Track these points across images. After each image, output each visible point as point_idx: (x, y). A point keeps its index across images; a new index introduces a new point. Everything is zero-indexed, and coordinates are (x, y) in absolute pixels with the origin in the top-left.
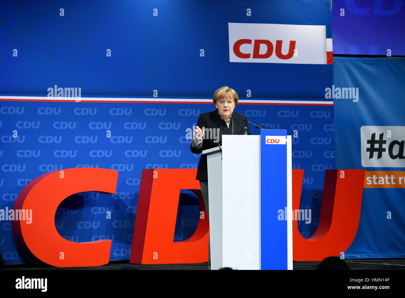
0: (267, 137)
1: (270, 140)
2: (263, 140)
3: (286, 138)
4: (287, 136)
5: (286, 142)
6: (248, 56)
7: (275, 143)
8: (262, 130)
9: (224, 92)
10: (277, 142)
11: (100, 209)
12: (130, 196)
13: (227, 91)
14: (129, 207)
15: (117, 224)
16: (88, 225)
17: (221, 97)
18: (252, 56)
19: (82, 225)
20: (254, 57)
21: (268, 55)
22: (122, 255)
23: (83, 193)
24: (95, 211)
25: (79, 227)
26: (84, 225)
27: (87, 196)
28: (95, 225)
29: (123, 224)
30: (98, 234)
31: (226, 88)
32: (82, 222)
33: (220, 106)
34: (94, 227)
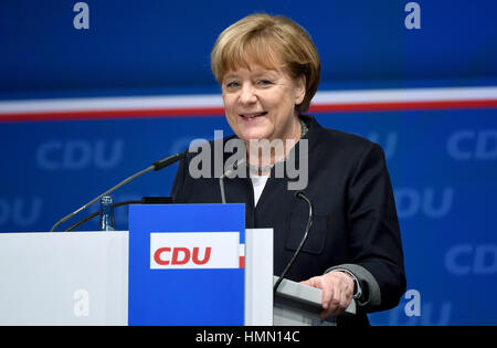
0: (158, 240)
1: (169, 250)
2: (139, 253)
3: (242, 240)
4: (248, 231)
5: (242, 260)
7: (191, 265)
8: (138, 211)
9: (238, 43)
10: (201, 257)
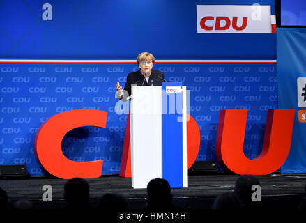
6: (211, 28)
11: (100, 138)
12: (123, 129)
13: (147, 55)
14: (122, 137)
15: (113, 149)
16: (91, 149)
17: (142, 60)
18: (214, 28)
19: (87, 150)
20: (216, 29)
21: (227, 27)
22: (117, 170)
23: (88, 127)
24: (97, 139)
25: (85, 151)
26: (89, 150)
27: (91, 129)
28: (97, 150)
29: (117, 149)
30: (99, 155)
31: (146, 53)
32: (87, 148)
33: (142, 66)
34: (96, 151)
